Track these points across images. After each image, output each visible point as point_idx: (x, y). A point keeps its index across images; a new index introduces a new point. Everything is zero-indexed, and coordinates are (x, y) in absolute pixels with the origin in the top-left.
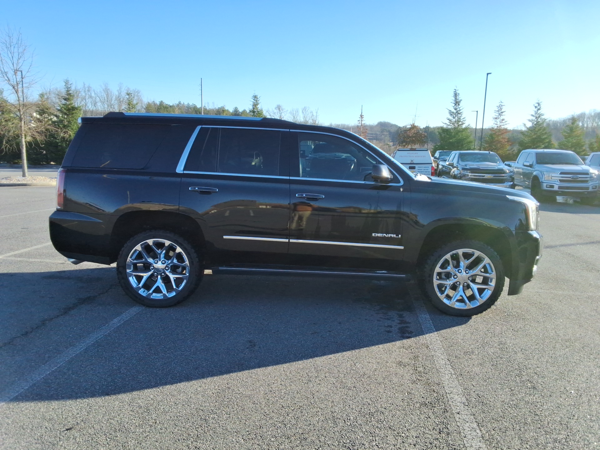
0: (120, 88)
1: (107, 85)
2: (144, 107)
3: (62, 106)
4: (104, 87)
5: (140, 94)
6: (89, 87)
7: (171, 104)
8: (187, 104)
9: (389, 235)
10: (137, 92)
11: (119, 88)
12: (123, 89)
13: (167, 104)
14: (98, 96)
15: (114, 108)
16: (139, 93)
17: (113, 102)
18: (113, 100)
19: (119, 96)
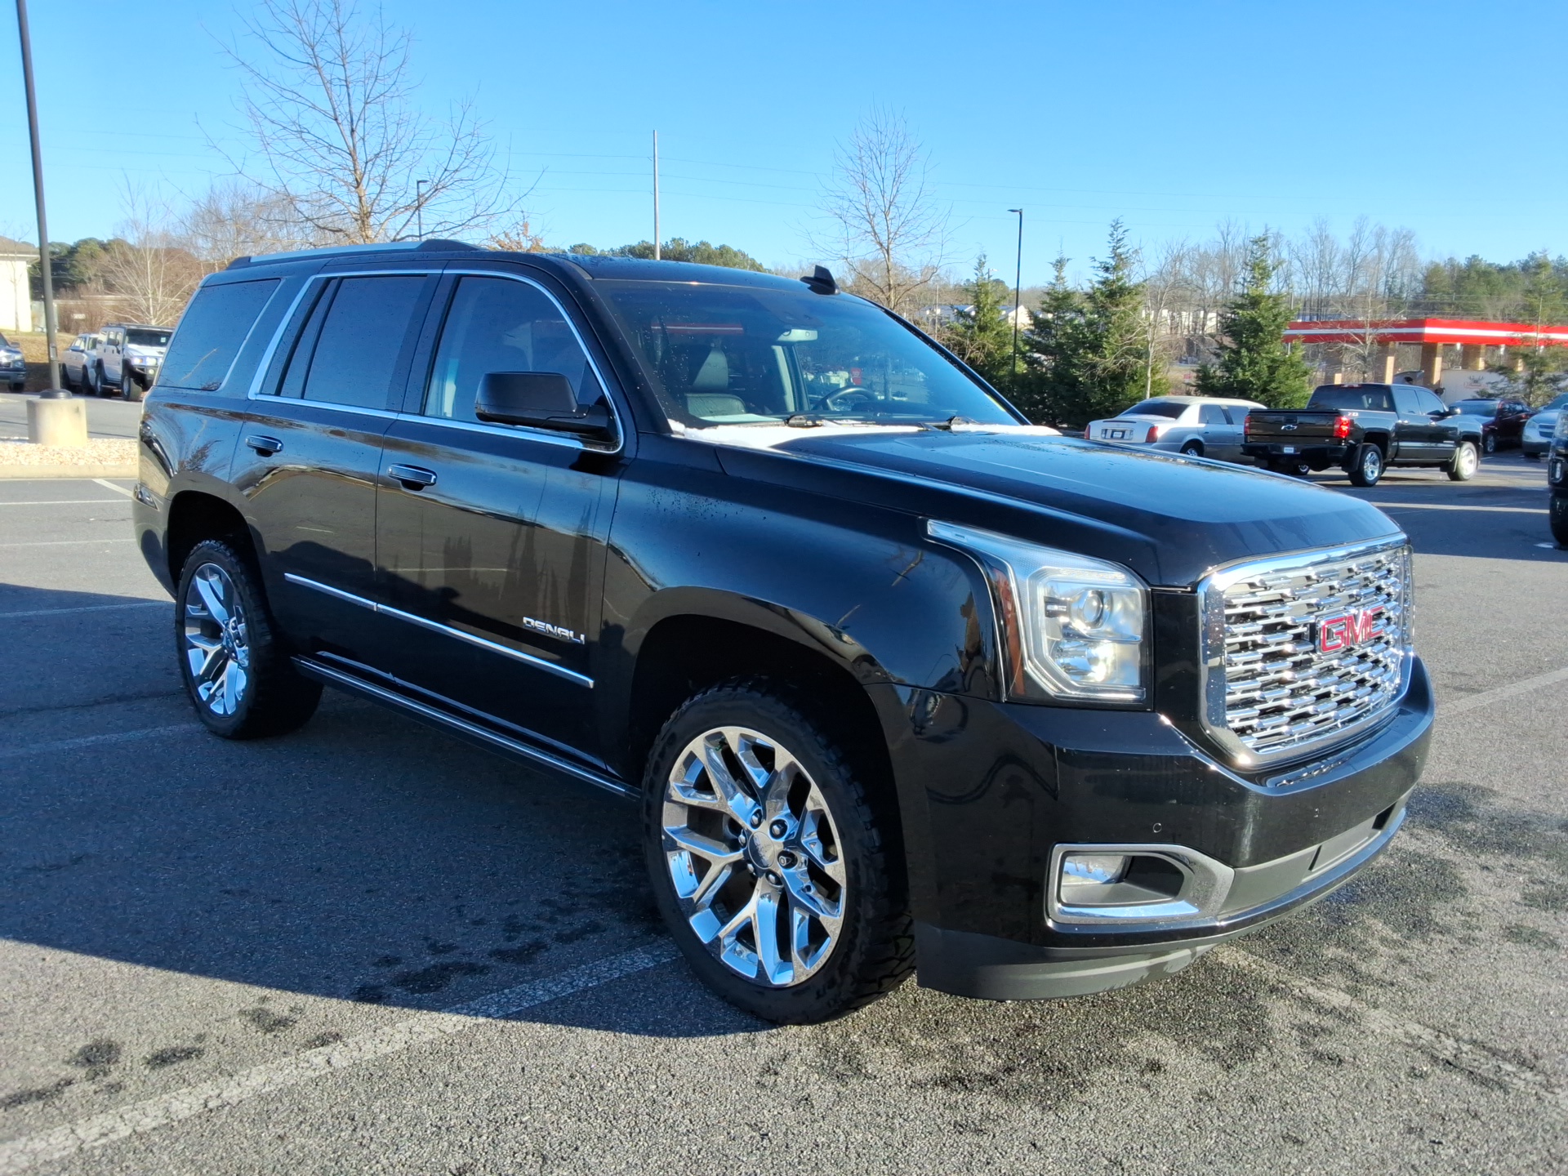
0: (1359, 232)
1: (1324, 227)
2: (1420, 276)
3: (1097, 285)
4: (1315, 233)
5: (1412, 242)
6: (1278, 236)
7: (1504, 263)
8: (1555, 258)
9: (560, 629)
10: (1404, 237)
11: (1355, 232)
12: (1367, 234)
13: (1490, 265)
14: (1298, 258)
15: (1335, 285)
16: (1410, 239)
17: (1334, 269)
18: (1335, 264)
19: (1353, 253)
